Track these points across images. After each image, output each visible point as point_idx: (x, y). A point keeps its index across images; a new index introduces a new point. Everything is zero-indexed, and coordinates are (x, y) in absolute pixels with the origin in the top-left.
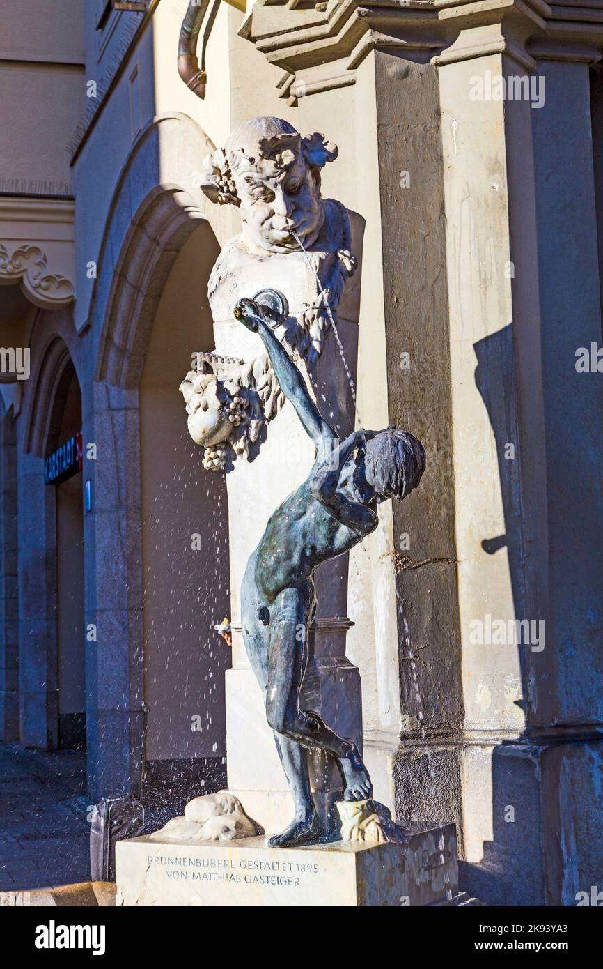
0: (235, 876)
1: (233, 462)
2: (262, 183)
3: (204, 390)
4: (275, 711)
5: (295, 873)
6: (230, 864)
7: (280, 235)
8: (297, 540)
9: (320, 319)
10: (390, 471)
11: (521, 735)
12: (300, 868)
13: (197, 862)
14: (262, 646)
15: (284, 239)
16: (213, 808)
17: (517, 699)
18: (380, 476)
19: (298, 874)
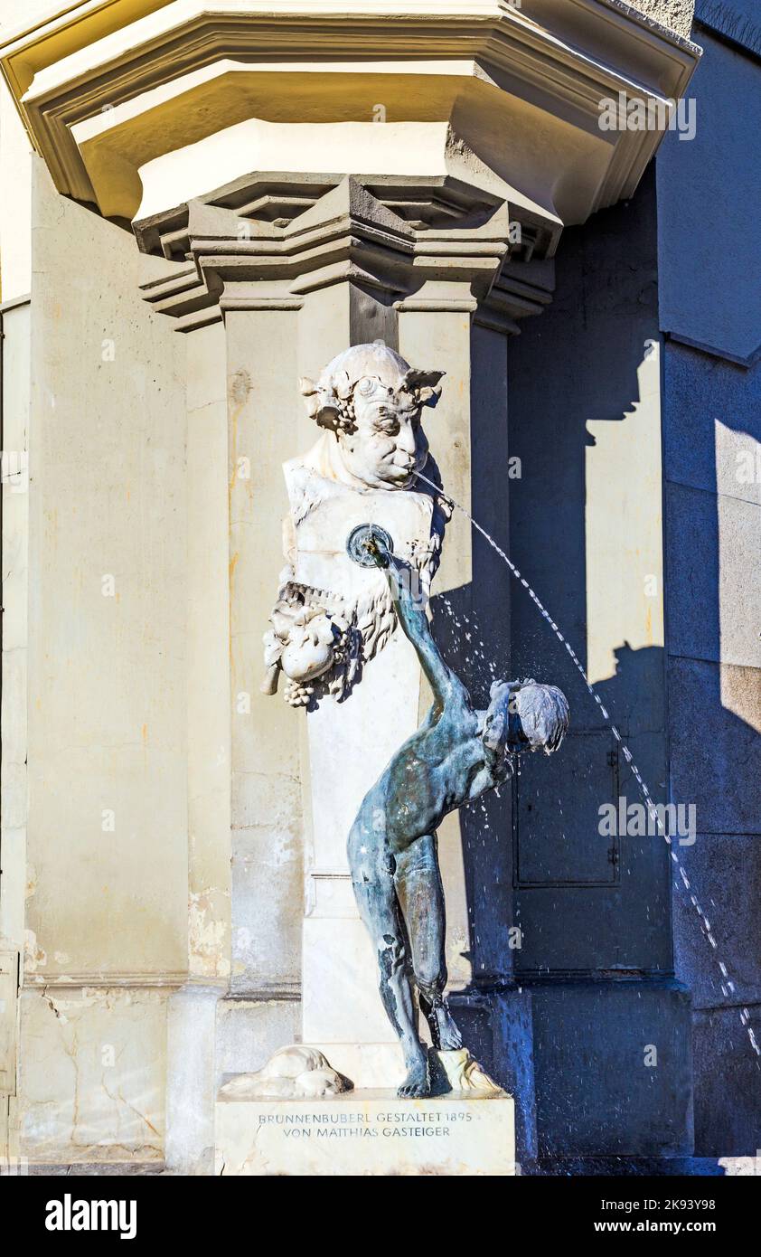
0: (371, 1130)
1: (318, 701)
2: (395, 415)
3: (306, 623)
4: (431, 959)
5: (444, 1123)
6: (364, 1119)
7: (398, 471)
8: (440, 788)
9: (432, 563)
10: (554, 725)
11: (467, 986)
12: (450, 1117)
13: (325, 1118)
14: (381, 894)
15: (402, 476)
16: (305, 1063)
17: (464, 951)
18: (544, 729)
19: (448, 1124)
